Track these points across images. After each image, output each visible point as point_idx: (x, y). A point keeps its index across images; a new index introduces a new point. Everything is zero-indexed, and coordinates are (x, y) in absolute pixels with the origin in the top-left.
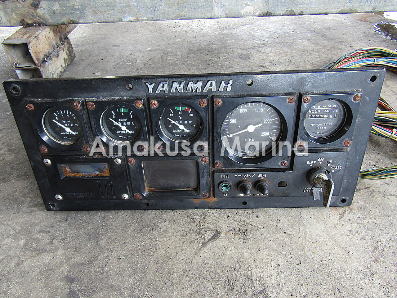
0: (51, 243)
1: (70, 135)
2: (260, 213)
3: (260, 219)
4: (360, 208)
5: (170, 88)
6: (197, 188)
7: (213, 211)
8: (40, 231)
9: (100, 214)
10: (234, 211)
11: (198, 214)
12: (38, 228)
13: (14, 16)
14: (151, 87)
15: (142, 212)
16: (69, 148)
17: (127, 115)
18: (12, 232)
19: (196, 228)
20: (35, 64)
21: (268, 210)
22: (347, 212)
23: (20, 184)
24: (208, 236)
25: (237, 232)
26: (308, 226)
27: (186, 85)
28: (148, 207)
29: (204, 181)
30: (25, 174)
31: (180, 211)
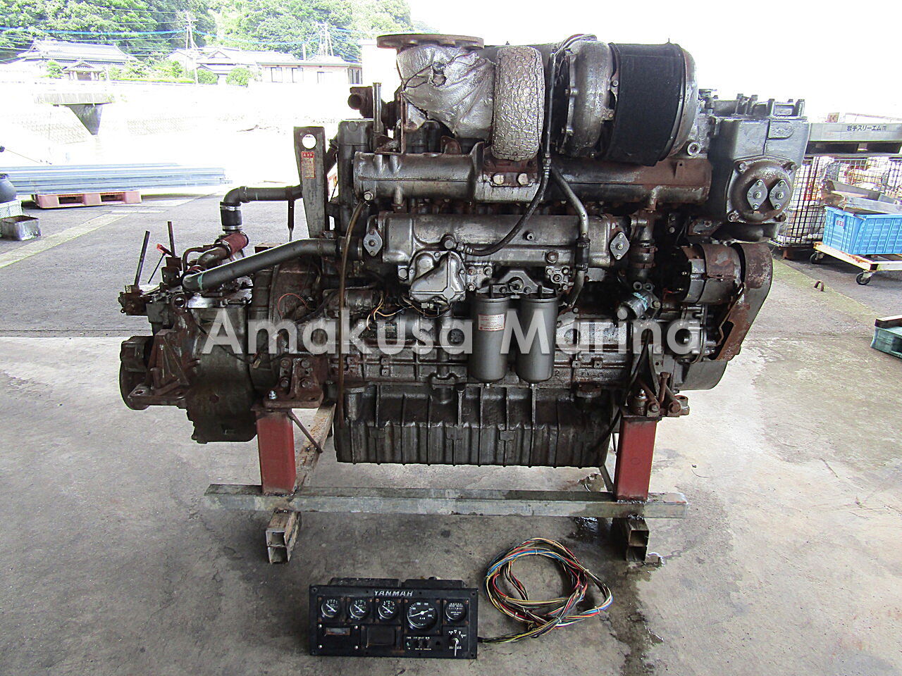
0: (315, 672)
1: (333, 612)
2: (428, 660)
3: (428, 664)
4: (482, 661)
5: (385, 593)
6: (395, 644)
7: (403, 659)
8: (308, 666)
9: (340, 658)
10: (414, 659)
11: (394, 660)
12: (306, 665)
13: (271, 505)
14: (376, 593)
15: (363, 658)
16: (332, 618)
17: (363, 603)
18: (292, 667)
19: (392, 667)
20: (284, 545)
21: (433, 659)
22: (474, 662)
23: (287, 639)
24: (399, 671)
25: (413, 670)
26: (451, 668)
27: (392, 593)
28: (367, 655)
29: (398, 640)
30: (289, 633)
31: (385, 658)
